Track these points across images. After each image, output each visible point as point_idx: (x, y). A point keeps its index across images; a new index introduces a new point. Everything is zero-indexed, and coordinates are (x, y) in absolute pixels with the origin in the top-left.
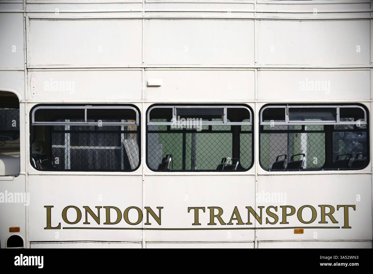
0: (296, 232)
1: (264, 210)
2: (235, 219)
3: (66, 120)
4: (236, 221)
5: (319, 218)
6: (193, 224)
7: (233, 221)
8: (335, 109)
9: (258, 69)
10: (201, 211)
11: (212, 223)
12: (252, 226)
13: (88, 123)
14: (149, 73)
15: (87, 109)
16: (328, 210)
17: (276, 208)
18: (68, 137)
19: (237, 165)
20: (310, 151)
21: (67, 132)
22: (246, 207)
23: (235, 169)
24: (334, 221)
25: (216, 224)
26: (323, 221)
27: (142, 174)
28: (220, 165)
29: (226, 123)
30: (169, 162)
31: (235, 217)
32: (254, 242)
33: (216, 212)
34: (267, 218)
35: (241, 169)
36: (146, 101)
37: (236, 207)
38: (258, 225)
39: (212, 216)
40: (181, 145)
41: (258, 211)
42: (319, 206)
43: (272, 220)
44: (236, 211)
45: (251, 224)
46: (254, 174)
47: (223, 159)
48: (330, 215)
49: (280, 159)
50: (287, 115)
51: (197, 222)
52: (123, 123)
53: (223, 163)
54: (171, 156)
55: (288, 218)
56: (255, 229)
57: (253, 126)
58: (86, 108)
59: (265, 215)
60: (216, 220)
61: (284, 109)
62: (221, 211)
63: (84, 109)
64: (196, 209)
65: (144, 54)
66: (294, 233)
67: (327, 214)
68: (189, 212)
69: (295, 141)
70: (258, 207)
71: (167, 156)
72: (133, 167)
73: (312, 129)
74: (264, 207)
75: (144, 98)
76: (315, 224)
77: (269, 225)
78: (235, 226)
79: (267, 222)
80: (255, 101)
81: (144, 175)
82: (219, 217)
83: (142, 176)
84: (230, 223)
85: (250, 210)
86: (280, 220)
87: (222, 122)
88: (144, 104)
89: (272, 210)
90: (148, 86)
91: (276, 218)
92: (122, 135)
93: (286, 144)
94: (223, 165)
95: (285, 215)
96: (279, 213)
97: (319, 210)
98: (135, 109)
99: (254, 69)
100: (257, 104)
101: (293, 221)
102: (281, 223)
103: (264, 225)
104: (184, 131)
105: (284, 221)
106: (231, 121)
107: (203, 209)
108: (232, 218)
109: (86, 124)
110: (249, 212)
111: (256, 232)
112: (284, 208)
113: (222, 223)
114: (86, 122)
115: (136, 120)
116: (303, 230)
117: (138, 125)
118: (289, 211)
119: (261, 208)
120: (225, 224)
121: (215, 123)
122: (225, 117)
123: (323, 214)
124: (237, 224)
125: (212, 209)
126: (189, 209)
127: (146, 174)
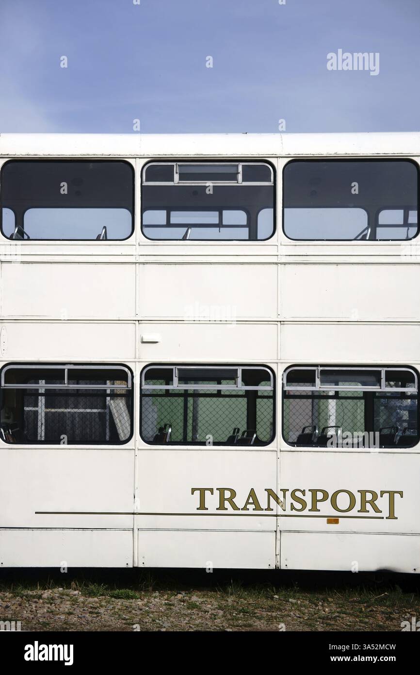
0: (329, 522)
1: (288, 494)
2: (251, 503)
3: (40, 381)
4: (253, 506)
5: (358, 506)
6: (198, 509)
7: (248, 506)
8: (380, 372)
9: (282, 323)
10: (207, 493)
11: (222, 507)
12: (274, 513)
13: (69, 385)
14: (144, 326)
15: (68, 369)
16: (369, 497)
17: (303, 492)
18: (42, 400)
19: (254, 439)
20: (344, 421)
21: (42, 395)
22: (266, 490)
23: (252, 443)
24: (377, 510)
25: (227, 509)
26: (363, 509)
27: (134, 448)
28: (231, 436)
29: (240, 387)
30: (169, 434)
31: (251, 501)
32: (276, 531)
33: (227, 494)
34: (292, 504)
35: (259, 443)
36: (140, 360)
37: (252, 489)
38: (281, 512)
39: (222, 499)
40: (182, 411)
41: (280, 495)
42: (358, 491)
43: (298, 506)
44: (252, 494)
45: (272, 510)
46: (276, 449)
47: (235, 429)
48: (372, 502)
49: (307, 431)
50: (318, 378)
51: (202, 506)
52: (108, 386)
53: (235, 434)
54: (170, 426)
55: (319, 505)
56: (277, 516)
57: (274, 391)
58: (66, 367)
59: (289, 500)
60: (227, 504)
61: (315, 370)
62: (233, 493)
63: (64, 370)
64: (202, 491)
65: (137, 304)
66: (327, 523)
67: (368, 502)
68: (193, 494)
69: (321, 411)
70: (281, 490)
71: (166, 425)
72: (123, 437)
73: (346, 394)
74: (288, 490)
75: (137, 356)
76: (354, 512)
77: (294, 512)
78: (251, 512)
79: (293, 508)
80: (278, 361)
81: (136, 449)
82: (230, 500)
83: (135, 450)
84: (245, 508)
85: (270, 492)
86: (309, 506)
87: (236, 386)
88: (137, 363)
89: (298, 494)
90: (143, 342)
91: (304, 504)
92: (108, 398)
93: (310, 414)
94: (235, 437)
95: (315, 501)
96: (308, 498)
97: (358, 497)
98: (126, 370)
99: (276, 323)
100: (279, 364)
101: (325, 508)
102: (309, 510)
103: (289, 512)
104: (186, 395)
105: (314, 508)
106: (246, 385)
107: (211, 490)
108: (247, 503)
109: (66, 387)
110: (269, 495)
111: (278, 521)
112: (314, 492)
113: (235, 507)
114: (66, 385)
115: (127, 382)
116: (338, 520)
117: (131, 389)
118: (320, 496)
119: (284, 491)
120: (239, 509)
121: (226, 387)
122: (240, 380)
123: (364, 501)
124: (254, 509)
125: (222, 491)
126: (193, 490)
127: (140, 448)
